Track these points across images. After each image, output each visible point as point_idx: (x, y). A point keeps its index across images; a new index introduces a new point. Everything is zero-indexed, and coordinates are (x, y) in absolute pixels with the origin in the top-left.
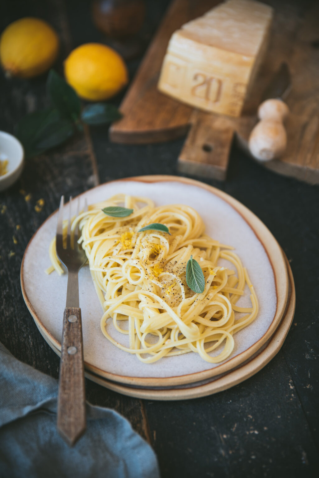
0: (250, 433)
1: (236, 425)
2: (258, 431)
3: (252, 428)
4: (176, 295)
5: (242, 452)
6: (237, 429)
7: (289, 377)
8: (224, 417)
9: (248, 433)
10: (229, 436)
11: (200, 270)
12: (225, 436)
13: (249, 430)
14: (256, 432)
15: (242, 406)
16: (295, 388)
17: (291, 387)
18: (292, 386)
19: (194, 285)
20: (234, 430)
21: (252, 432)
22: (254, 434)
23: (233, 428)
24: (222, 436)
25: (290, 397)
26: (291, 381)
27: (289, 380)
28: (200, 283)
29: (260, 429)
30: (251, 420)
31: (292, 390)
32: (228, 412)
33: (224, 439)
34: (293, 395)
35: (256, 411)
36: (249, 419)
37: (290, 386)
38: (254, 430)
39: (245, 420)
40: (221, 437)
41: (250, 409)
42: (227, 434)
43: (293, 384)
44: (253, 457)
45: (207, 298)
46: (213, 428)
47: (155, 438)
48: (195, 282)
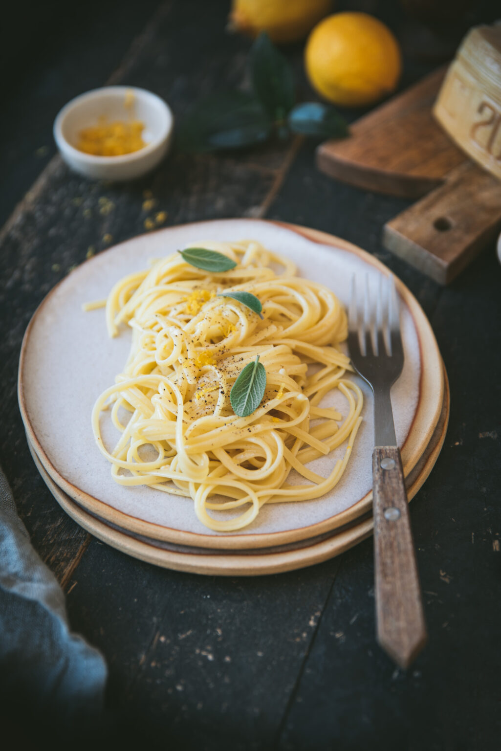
0: (200, 654)
1: (189, 633)
2: (214, 657)
3: (209, 648)
4: (209, 406)
5: (169, 673)
6: (187, 639)
7: (321, 607)
8: (182, 612)
9: (198, 651)
10: (168, 641)
11: (263, 383)
12: (163, 639)
13: (202, 648)
14: (210, 657)
15: (219, 610)
16: (317, 627)
17: (312, 623)
18: (315, 621)
19: (240, 402)
20: (182, 637)
21: (204, 653)
22: (206, 657)
23: (182, 633)
24: (160, 636)
25: (299, 635)
26: (318, 614)
27: (316, 611)
28: (253, 402)
29: (219, 654)
30: (217, 636)
31: (310, 627)
32: (193, 610)
33: (159, 641)
34: (305, 635)
35: (233, 628)
36: (214, 634)
37: (310, 619)
38: (209, 652)
39: (209, 632)
40: (157, 638)
41: (228, 621)
42: (167, 637)
43: (318, 621)
44: (179, 688)
45: (249, 429)
46: (155, 619)
47: (69, 592)
48: (245, 398)
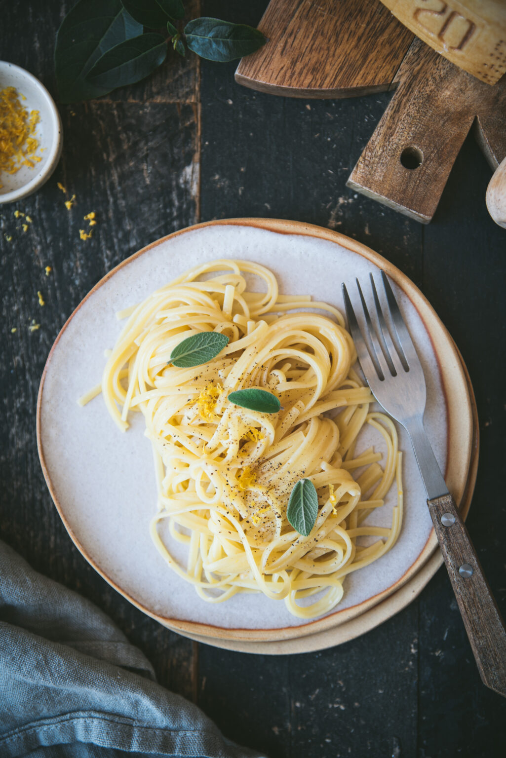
0: (333, 707)
1: (317, 691)
2: (345, 706)
3: (338, 700)
4: (268, 524)
5: (315, 731)
6: (317, 698)
7: (415, 634)
8: (304, 676)
9: (330, 706)
10: (303, 705)
11: (313, 494)
12: (298, 705)
13: (333, 702)
14: (342, 708)
15: (333, 664)
16: (418, 653)
17: (413, 651)
18: (415, 649)
19: (298, 519)
20: (312, 697)
21: (336, 706)
22: (338, 708)
23: (312, 695)
24: (295, 703)
25: (406, 665)
26: (416, 641)
27: (413, 639)
28: (310, 514)
29: (348, 702)
30: (341, 687)
31: (413, 655)
32: (312, 671)
33: (296, 707)
34: (411, 663)
35: (351, 676)
36: (338, 686)
37: (411, 648)
38: (340, 703)
39: (332, 686)
40: (293, 706)
41: (344, 671)
42: (301, 702)
43: (417, 646)
44: (328, 741)
45: (315, 539)
46: (284, 690)
47: (203, 688)
48: (301, 513)
